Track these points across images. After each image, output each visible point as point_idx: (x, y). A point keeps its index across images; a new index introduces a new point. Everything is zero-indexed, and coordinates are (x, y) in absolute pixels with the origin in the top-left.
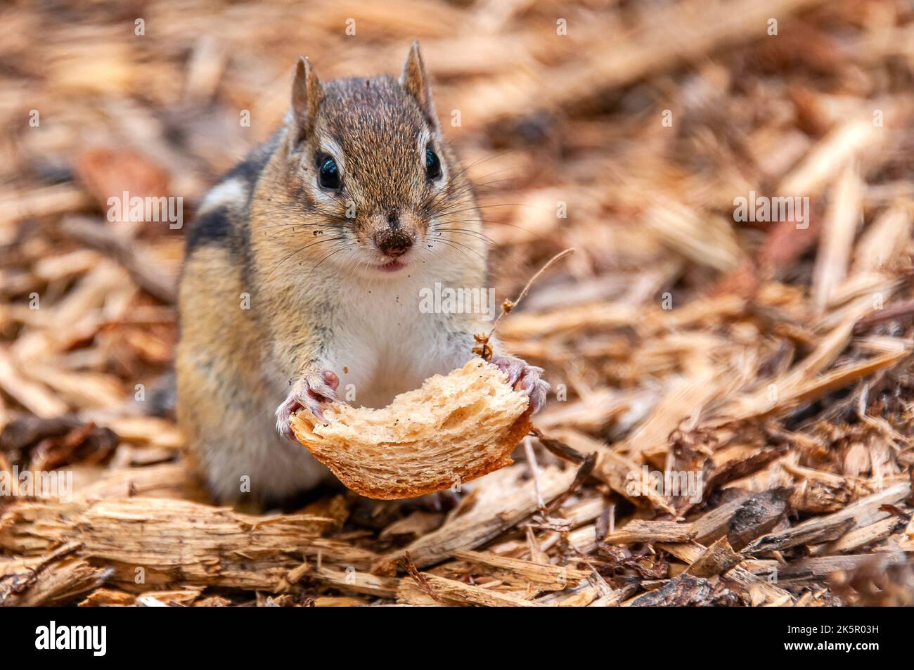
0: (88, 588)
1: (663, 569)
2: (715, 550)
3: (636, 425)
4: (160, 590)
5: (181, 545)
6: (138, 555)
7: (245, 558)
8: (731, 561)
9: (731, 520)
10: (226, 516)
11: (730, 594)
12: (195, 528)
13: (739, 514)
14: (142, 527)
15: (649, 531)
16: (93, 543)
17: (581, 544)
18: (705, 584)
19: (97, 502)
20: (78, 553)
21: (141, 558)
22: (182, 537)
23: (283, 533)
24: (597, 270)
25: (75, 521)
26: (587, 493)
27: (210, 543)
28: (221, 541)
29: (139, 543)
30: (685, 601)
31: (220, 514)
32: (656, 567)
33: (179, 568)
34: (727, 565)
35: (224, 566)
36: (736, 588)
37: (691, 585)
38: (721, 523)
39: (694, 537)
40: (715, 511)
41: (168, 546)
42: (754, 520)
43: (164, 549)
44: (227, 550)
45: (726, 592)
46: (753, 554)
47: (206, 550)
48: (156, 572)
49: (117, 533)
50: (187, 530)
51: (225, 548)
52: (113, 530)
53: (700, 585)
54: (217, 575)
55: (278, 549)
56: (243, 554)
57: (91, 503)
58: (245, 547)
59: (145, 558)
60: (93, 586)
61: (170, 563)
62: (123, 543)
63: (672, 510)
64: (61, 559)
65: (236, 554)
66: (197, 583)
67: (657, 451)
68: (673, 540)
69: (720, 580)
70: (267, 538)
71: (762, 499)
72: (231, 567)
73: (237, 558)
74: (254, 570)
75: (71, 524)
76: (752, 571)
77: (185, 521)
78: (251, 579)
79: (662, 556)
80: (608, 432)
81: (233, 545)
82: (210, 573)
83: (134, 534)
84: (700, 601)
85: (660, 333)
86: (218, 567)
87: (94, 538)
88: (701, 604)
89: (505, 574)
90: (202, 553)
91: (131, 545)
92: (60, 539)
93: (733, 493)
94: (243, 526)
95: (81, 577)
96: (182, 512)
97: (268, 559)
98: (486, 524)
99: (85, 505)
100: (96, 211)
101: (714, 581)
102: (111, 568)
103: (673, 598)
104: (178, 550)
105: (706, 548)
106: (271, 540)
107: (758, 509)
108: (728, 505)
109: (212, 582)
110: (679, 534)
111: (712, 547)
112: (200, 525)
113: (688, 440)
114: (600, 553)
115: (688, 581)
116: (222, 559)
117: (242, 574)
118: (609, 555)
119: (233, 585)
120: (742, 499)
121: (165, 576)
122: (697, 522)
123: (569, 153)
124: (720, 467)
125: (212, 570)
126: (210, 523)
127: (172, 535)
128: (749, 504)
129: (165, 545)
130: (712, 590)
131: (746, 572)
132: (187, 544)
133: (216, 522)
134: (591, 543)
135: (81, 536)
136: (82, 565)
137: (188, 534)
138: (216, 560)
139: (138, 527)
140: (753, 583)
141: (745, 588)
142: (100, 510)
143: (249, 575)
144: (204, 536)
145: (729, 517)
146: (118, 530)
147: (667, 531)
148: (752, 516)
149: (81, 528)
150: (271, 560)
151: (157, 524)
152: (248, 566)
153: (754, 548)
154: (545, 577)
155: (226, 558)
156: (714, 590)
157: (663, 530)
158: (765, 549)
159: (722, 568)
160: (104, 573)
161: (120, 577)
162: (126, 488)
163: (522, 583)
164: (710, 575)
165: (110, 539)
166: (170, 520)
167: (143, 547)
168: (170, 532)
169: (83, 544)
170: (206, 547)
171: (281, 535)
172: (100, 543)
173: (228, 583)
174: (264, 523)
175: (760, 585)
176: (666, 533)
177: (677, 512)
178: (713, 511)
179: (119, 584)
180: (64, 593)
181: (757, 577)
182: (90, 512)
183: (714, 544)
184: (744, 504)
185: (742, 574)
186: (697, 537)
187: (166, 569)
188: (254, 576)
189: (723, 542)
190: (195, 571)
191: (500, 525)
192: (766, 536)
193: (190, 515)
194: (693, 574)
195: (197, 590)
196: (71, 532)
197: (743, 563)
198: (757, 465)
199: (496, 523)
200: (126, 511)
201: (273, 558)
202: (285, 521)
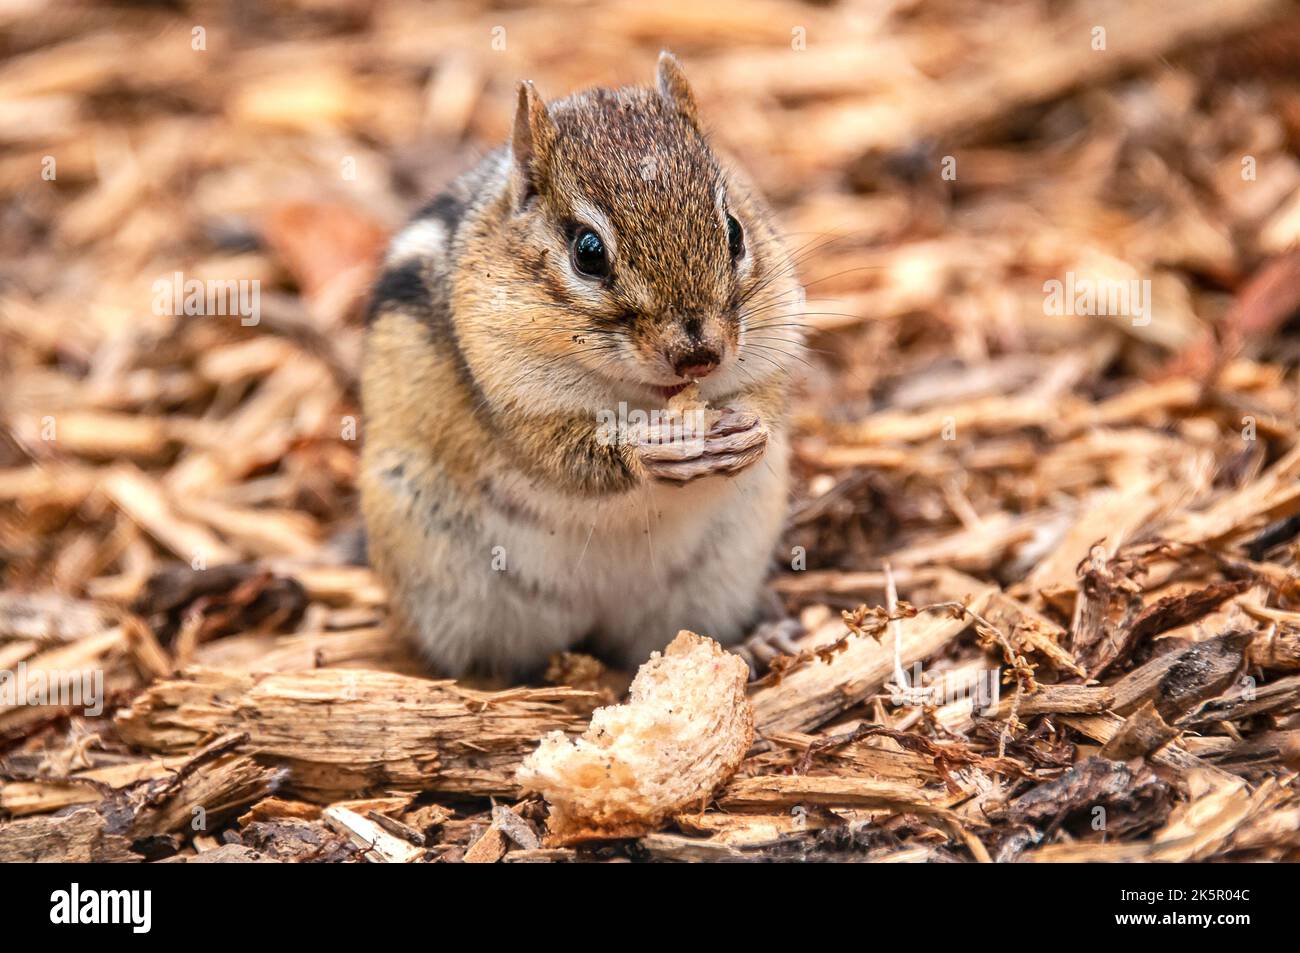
0: (253, 796)
1: (1067, 752)
2: (1138, 721)
3: (1041, 558)
4: (357, 798)
5: (383, 733)
6: (324, 750)
7: (474, 751)
8: (1160, 736)
9: (1163, 681)
10: (447, 691)
11: (1158, 782)
12: (403, 710)
13: (1175, 673)
14: (329, 710)
15: (1046, 699)
16: (261, 734)
17: (953, 723)
18: (1123, 769)
19: (266, 675)
20: (240, 748)
21: (327, 753)
22: (385, 722)
23: (529, 713)
24: (995, 350)
25: (234, 704)
26: (966, 653)
27: (425, 731)
28: (439, 727)
29: (325, 732)
30: (1094, 793)
31: (440, 689)
32: (1056, 750)
33: (382, 767)
34: (1155, 742)
35: (445, 762)
36: (1167, 775)
37: (1102, 771)
38: (1149, 685)
39: (1109, 706)
40: (1142, 670)
41: (365, 735)
42: (1196, 681)
43: (360, 741)
44: (450, 740)
45: (1152, 778)
46: (1192, 727)
47: (419, 740)
48: (350, 773)
49: (294, 719)
50: (392, 713)
51: (445, 736)
52: (288, 716)
53: (1116, 771)
54: (435, 775)
55: (521, 736)
56: (468, 744)
57: (258, 678)
58: (474, 734)
59: (334, 753)
60: (261, 792)
61: (368, 759)
62: (302, 733)
63: (1082, 670)
64: (215, 757)
65: (461, 744)
66: (407, 787)
67: (1061, 589)
68: (1078, 710)
69: (1145, 763)
70: (505, 722)
71: (1207, 650)
72: (456, 764)
73: (462, 751)
74: (487, 768)
75: (230, 708)
76: (1192, 753)
77: (390, 700)
78: (483, 780)
79: (1063, 735)
80: (1000, 571)
81: (457, 732)
82: (424, 773)
83: (317, 720)
84: (1115, 793)
85: (1079, 434)
86: (437, 765)
87: (263, 728)
88: (1117, 797)
89: (843, 765)
90: (413, 744)
91: (314, 736)
92: (215, 730)
93: (1167, 645)
94: (470, 706)
95: (243, 780)
96: (386, 688)
97: (508, 751)
98: (821, 700)
99: (251, 681)
100: (289, 285)
101: (1137, 765)
102: (285, 768)
103: (1076, 789)
104: (379, 741)
105: (1125, 720)
106: (511, 724)
107: (1201, 664)
108: (1159, 660)
109: (429, 786)
110: (1088, 702)
111: (1132, 718)
112: (411, 705)
113: (1105, 572)
114: (979, 733)
115: (1098, 765)
116: (443, 752)
117: (471, 773)
118: (990, 734)
119: (459, 790)
120: (1179, 652)
121: (362, 778)
122: (1115, 686)
123: (961, 196)
124: (1149, 608)
125: (428, 768)
126: (425, 702)
127: (369, 720)
128: (1188, 658)
129: (361, 735)
130: (1133, 777)
131: (1184, 753)
132: (393, 732)
133: (433, 701)
134: (968, 721)
135: (243, 725)
136: (244, 764)
137: (392, 719)
138: (434, 754)
139: (323, 710)
140: (1194, 767)
141: (1182, 774)
142: (270, 688)
143: (481, 775)
144: (416, 720)
145: (1160, 677)
146: (295, 715)
147: (1071, 698)
148: (1193, 674)
149: (244, 713)
150: (513, 753)
151: (349, 706)
152: (479, 762)
153: (1194, 717)
154: (898, 769)
155: (448, 751)
156: (1137, 777)
157: (1065, 697)
158: (1209, 719)
159: (1147, 747)
160: (275, 775)
161: (301, 782)
162: (311, 658)
163: (866, 777)
164: (1130, 757)
165: (284, 728)
166: (369, 698)
167: (331, 739)
168: (370, 715)
169: (247, 735)
170: (417, 736)
171: (525, 717)
172: (270, 734)
173: (452, 786)
174: (499, 700)
175: (1203, 770)
176: (1069, 701)
177: (1088, 673)
178: (1139, 670)
179: (299, 792)
180: (219, 804)
181: (1200, 760)
182: (256, 691)
183: (1135, 714)
184: (1182, 659)
185: (1178, 756)
186: (1115, 706)
187: (364, 768)
188: (487, 775)
189: (1148, 709)
190: (404, 770)
191: (840, 701)
192: (1211, 700)
193: (397, 691)
194: (1108, 757)
195: (408, 796)
196: (231, 720)
197: (1179, 739)
198: (1204, 606)
199: (834, 699)
200: (306, 689)
201: (514, 750)
202: (529, 696)
